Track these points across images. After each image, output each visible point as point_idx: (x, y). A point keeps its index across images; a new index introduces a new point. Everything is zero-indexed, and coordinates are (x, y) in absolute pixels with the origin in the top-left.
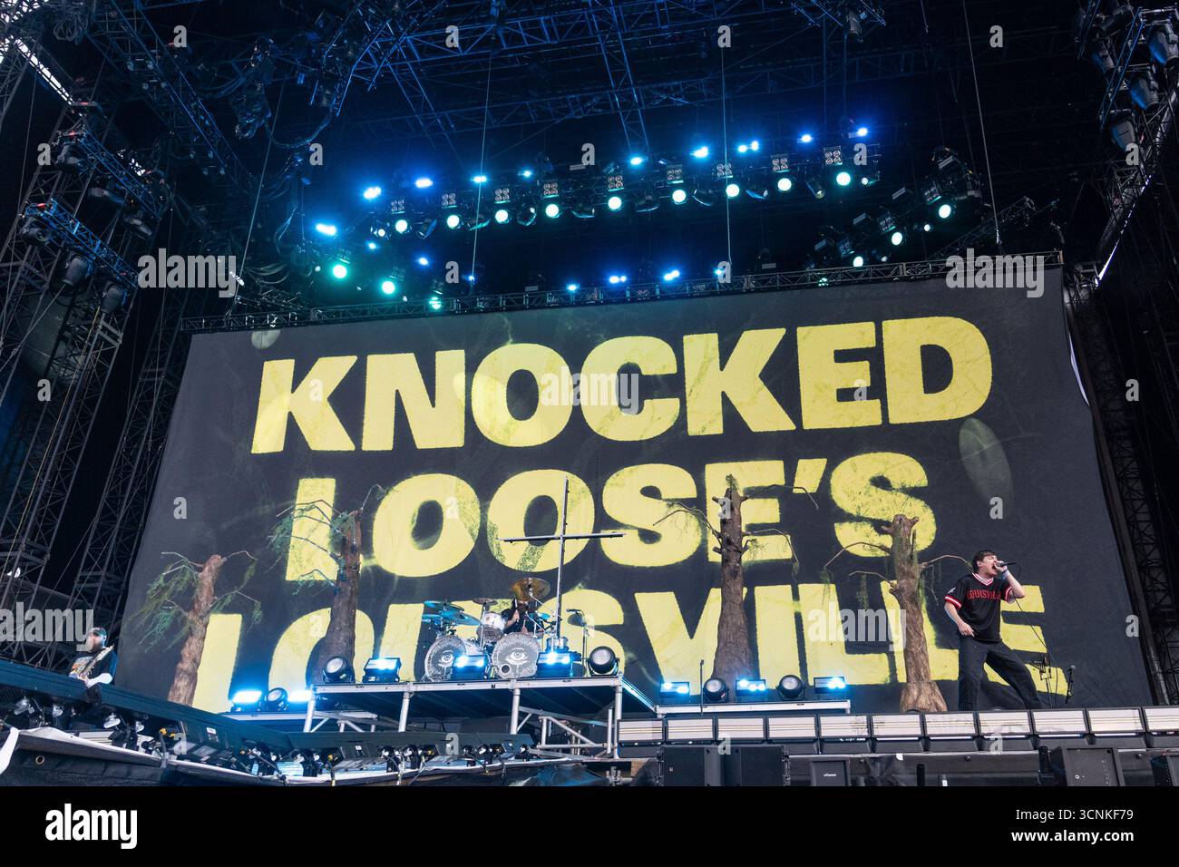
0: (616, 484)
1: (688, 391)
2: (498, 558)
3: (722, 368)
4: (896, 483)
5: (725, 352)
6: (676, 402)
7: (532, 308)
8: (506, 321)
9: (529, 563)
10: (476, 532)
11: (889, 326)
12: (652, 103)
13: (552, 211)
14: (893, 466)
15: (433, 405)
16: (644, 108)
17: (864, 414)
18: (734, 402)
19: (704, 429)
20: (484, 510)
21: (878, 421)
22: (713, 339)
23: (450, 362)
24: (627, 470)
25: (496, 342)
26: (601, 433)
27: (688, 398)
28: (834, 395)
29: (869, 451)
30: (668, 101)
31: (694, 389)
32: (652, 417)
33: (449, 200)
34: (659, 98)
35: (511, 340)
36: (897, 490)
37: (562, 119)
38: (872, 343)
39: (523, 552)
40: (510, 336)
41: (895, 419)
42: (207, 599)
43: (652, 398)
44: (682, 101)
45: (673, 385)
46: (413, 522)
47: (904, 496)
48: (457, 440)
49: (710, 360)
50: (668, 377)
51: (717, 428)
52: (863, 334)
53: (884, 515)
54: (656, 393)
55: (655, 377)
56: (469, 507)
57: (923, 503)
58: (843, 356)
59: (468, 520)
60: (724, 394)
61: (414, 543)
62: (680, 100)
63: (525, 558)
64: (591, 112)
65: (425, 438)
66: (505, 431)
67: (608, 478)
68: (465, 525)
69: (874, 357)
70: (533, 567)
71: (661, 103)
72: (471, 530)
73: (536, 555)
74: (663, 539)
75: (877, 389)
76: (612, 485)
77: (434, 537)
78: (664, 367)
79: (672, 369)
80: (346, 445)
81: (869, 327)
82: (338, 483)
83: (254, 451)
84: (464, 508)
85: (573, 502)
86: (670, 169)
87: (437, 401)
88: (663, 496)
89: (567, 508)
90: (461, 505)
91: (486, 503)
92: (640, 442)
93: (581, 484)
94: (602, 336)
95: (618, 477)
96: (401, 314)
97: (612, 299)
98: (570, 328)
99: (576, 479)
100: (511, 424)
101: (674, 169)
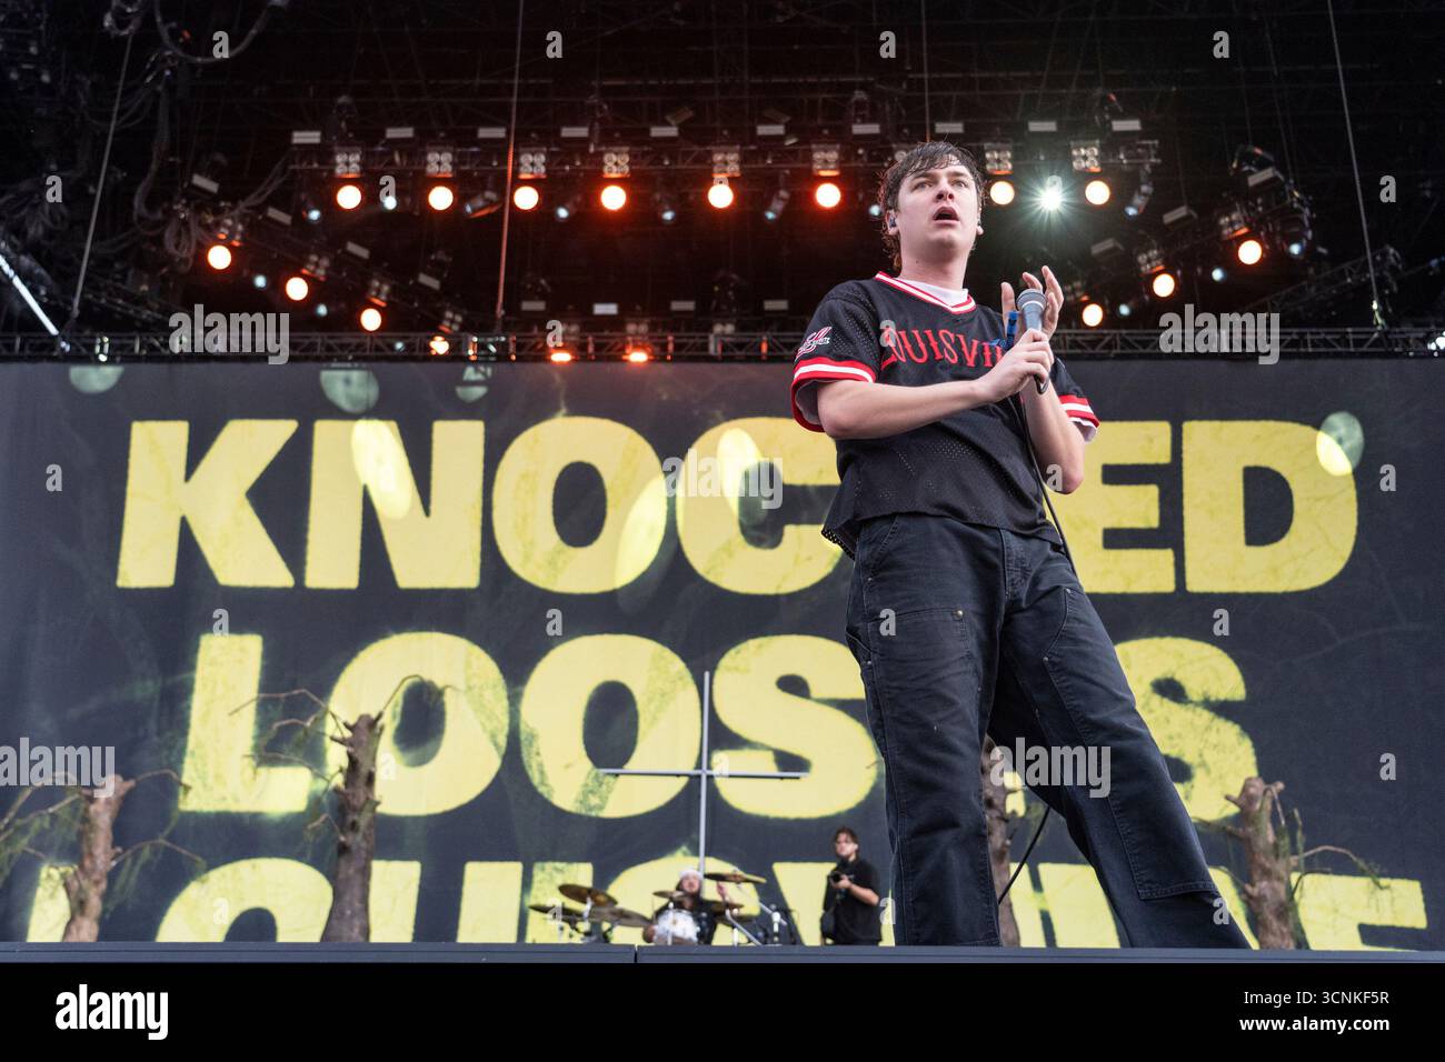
0: (736, 669)
2: (542, 789)
4: (1194, 691)
7: (598, 359)
8: (556, 378)
9: (594, 800)
10: (502, 740)
11: (1195, 430)
13: (613, 198)
14: (1191, 662)
15: (427, 512)
17: (1148, 573)
20: (514, 699)
21: (1167, 585)
23: (457, 441)
24: (752, 644)
25: (537, 412)
26: (711, 578)
28: (1098, 539)
29: (1151, 634)
32: (797, 556)
33: (439, 163)
35: (564, 411)
36: (1197, 704)
38: (1162, 456)
39: (582, 782)
40: (562, 403)
41: (1195, 584)
42: (105, 852)
43: (798, 522)
46: (394, 717)
47: (1206, 715)
48: (464, 573)
50: (824, 489)
52: (1151, 440)
53: (1173, 747)
54: (805, 515)
55: (804, 488)
56: (488, 694)
57: (1236, 729)
58: (1116, 475)
59: (489, 718)
61: (398, 754)
63: (588, 792)
65: (411, 572)
66: (550, 563)
67: (722, 655)
68: (483, 724)
69: (1167, 479)
70: (601, 808)
72: (493, 737)
73: (604, 787)
74: (814, 769)
75: (1168, 534)
76: (728, 669)
77: (430, 746)
78: (821, 472)
80: (281, 577)
81: (1162, 430)
82: (265, 643)
83: (121, 583)
84: (481, 696)
85: (663, 695)
86: (819, 150)
87: (433, 507)
88: (815, 693)
89: (652, 707)
90: (476, 691)
91: (518, 689)
92: (776, 597)
93: (676, 665)
94: (718, 413)
95: (739, 655)
96: (374, 354)
97: (738, 353)
98: (665, 397)
99: (668, 654)
100: (559, 552)
101: (826, 151)
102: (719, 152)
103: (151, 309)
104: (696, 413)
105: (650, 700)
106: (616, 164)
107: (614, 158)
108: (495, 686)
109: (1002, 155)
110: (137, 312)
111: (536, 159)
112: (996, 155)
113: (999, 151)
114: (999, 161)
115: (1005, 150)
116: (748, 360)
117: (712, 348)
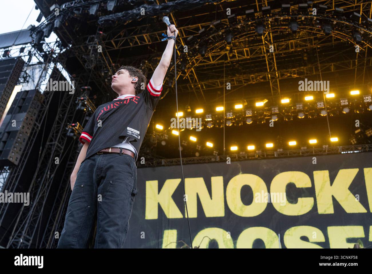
0: (289, 235)
1: (317, 194)
3: (331, 184)
5: (332, 179)
6: (312, 199)
8: (239, 165)
12: (283, 77)
13: (249, 121)
15: (211, 199)
16: (280, 79)
18: (338, 199)
19: (325, 212)
20: (235, 244)
22: (326, 173)
23: (217, 181)
24: (293, 228)
25: (235, 173)
26: (281, 212)
27: (317, 198)
30: (291, 76)
31: (320, 194)
32: (302, 206)
33: (209, 117)
34: (286, 75)
35: (241, 173)
37: (247, 84)
40: (240, 171)
43: (301, 197)
44: (296, 76)
45: (310, 192)
48: (221, 213)
49: (326, 182)
50: (307, 189)
51: (331, 211)
54: (303, 195)
55: (302, 188)
56: (229, 243)
60: (333, 196)
62: (295, 75)
64: (259, 81)
65: (209, 213)
66: (241, 210)
67: (285, 231)
71: (287, 77)
76: (287, 235)
78: (306, 184)
79: (309, 185)
80: (179, 215)
82: (177, 232)
83: (146, 218)
84: (227, 243)
85: (271, 242)
86: (298, 105)
87: (213, 197)
88: (311, 240)
89: (269, 244)
90: (226, 242)
91: (236, 241)
92: (298, 216)
93: (274, 234)
94: (279, 171)
95: (290, 231)
96: (197, 162)
97: (282, 156)
98: (265, 168)
99: (272, 232)
100: (243, 207)
101: (299, 104)
102: (273, 108)
103: (150, 156)
104: (273, 171)
105: (268, 243)
106: (249, 113)
107: (248, 112)
108: (230, 241)
109: (345, 101)
110: (147, 157)
111: (230, 114)
112: (343, 101)
113: (344, 100)
114: (344, 102)
115: (346, 100)
116: (284, 157)
117: (275, 155)
